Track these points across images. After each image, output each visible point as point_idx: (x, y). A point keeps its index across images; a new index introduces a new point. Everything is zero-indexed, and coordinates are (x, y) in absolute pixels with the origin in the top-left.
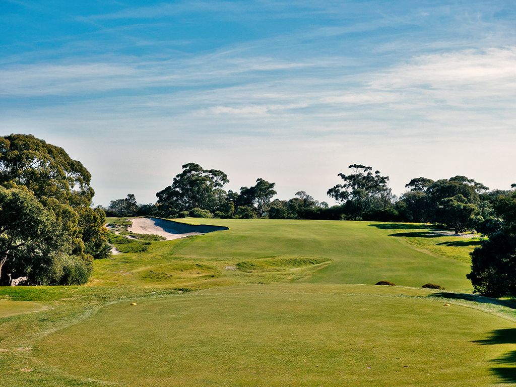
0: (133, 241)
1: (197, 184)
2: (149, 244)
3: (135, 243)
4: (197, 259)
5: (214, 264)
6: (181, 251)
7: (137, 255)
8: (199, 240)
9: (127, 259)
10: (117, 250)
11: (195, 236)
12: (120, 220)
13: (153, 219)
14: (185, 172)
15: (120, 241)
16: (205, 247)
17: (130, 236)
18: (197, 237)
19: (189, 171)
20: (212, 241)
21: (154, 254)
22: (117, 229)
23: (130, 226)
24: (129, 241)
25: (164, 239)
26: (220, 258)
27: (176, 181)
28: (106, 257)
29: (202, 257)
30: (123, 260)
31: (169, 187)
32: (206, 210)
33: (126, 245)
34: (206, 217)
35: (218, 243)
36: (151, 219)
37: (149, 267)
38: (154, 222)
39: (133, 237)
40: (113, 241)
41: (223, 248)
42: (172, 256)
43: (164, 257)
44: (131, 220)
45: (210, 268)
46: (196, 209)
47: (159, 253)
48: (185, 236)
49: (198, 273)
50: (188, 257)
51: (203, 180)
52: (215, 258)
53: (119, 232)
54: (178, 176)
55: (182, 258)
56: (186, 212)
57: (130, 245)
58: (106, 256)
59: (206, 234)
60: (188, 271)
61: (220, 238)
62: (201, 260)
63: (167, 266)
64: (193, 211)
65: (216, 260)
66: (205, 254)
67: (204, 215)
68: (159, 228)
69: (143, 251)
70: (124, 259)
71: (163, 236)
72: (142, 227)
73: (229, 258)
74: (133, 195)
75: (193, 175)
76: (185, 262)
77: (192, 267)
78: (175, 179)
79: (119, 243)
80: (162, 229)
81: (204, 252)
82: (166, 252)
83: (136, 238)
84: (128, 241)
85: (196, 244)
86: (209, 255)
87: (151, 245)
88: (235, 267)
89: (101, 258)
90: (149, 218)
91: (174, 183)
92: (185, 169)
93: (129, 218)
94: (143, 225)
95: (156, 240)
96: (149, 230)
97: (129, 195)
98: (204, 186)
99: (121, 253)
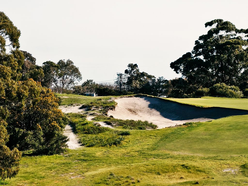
0: (107, 129)
1: (227, 49)
2: (127, 134)
3: (107, 132)
4: (188, 158)
5: (209, 164)
6: (170, 145)
7: (104, 149)
8: (201, 129)
9: (88, 156)
10: (79, 143)
11: (195, 123)
12: (100, 100)
13: (147, 99)
14: (210, 33)
15: (88, 130)
16: (206, 139)
17: (105, 122)
18: (199, 125)
19: (216, 31)
20: (219, 130)
21: (128, 150)
22: (92, 112)
23: (113, 108)
24: (101, 130)
25: (154, 127)
26: (222, 156)
27: (198, 46)
28: (58, 153)
29: (195, 155)
30: (82, 157)
31: (188, 55)
32: (233, 87)
33: (94, 136)
34: (231, 96)
35: (228, 133)
36: (145, 99)
37: (113, 169)
38: (148, 103)
39: (108, 123)
40: (79, 129)
41: (232, 141)
42: (153, 152)
43: (142, 153)
44: (116, 101)
45: (200, 171)
46: (218, 85)
47: (137, 148)
48: (181, 123)
49: (181, 178)
50: (175, 153)
51: (235, 44)
52: (214, 155)
53: (93, 117)
54: (201, 38)
55: (166, 155)
56: (206, 90)
57: (100, 135)
58: (59, 151)
59: (213, 121)
60: (168, 174)
61: (231, 128)
62: (192, 158)
63: (140, 166)
64: (215, 88)
65: (215, 159)
66: (201, 150)
67: (231, 93)
68: (155, 112)
69: (115, 144)
70: (84, 155)
71: (154, 123)
72: (130, 110)
73: (234, 155)
74: (136, 65)
75: (221, 36)
76: (167, 162)
77: (174, 169)
78: (197, 42)
79: (86, 133)
80: (158, 113)
81: (204, 146)
82: (146, 147)
83: (112, 126)
84: (99, 129)
85: (193, 136)
86: (207, 151)
87: (129, 137)
88: (237, 169)
89: (52, 154)
90: (141, 97)
91: (195, 48)
92: (209, 28)
93: (113, 98)
94: (132, 108)
95: (141, 129)
96: (140, 114)
97: (130, 66)
98: (237, 52)
99: (83, 147)
